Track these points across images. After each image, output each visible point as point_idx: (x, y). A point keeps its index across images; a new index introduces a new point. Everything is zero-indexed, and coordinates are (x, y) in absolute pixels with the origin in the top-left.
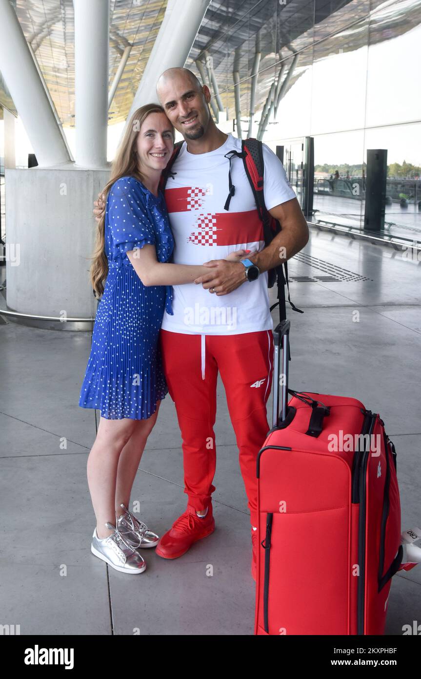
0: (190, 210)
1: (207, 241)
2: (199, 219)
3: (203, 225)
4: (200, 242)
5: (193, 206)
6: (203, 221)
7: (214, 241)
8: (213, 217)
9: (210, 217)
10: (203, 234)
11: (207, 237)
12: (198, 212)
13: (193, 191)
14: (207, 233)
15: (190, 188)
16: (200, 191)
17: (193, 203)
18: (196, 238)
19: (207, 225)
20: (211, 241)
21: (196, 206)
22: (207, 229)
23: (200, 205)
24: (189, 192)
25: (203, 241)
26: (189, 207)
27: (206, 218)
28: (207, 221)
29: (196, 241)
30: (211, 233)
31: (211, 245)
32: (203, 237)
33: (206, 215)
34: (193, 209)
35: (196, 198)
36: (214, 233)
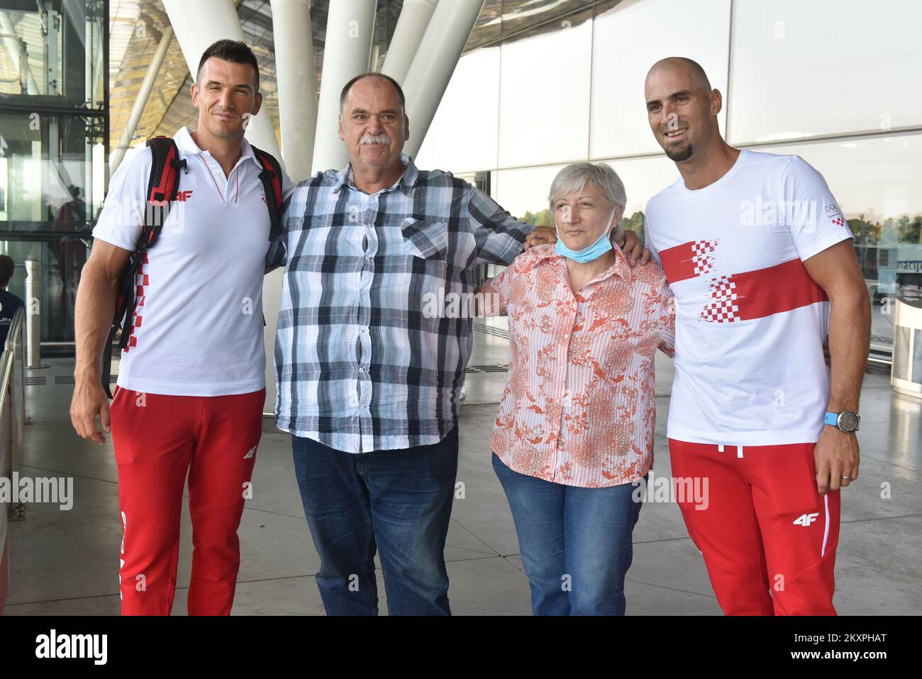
0: (698, 275)
1: (725, 316)
2: (712, 286)
3: (719, 294)
4: (715, 317)
5: (701, 269)
6: (718, 288)
7: (736, 314)
8: (730, 280)
9: (726, 281)
10: (719, 305)
11: (724, 310)
12: (708, 277)
13: (698, 247)
14: (724, 304)
15: (693, 243)
16: (707, 245)
17: (700, 264)
18: (710, 312)
19: (724, 293)
20: (730, 315)
21: (706, 268)
22: (724, 298)
23: (710, 266)
24: (694, 248)
25: (720, 316)
26: (697, 270)
27: (721, 283)
28: (723, 287)
29: (710, 318)
30: (729, 304)
31: (731, 320)
32: (719, 311)
33: (719, 279)
34: (702, 273)
35: (704, 257)
36: (734, 303)
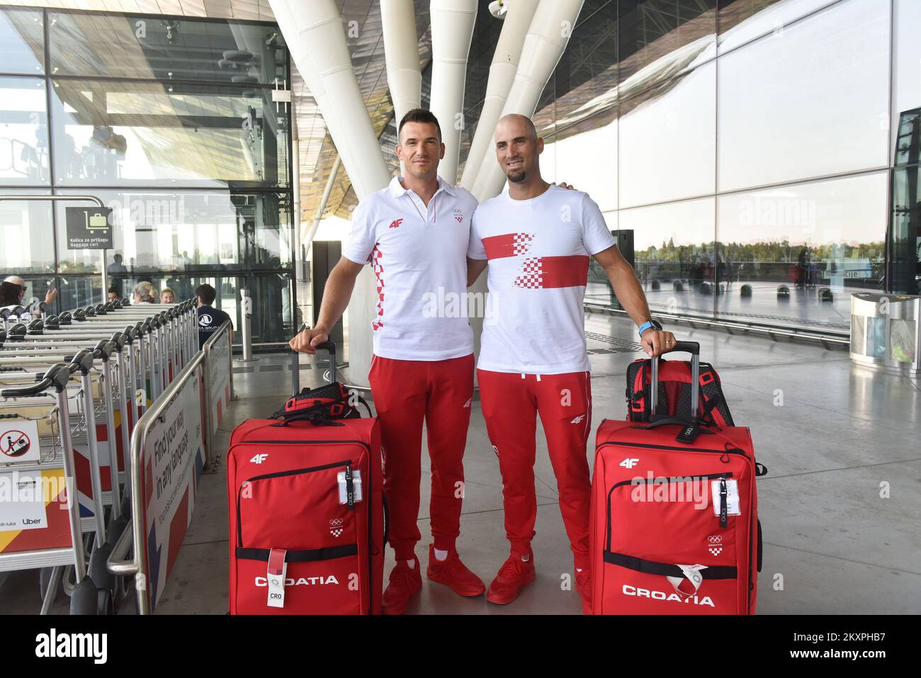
0: (517, 255)
1: (533, 284)
2: (525, 263)
3: (529, 269)
4: (525, 285)
5: (519, 251)
6: (529, 265)
7: (540, 284)
8: (539, 261)
9: (536, 261)
10: (529, 277)
12: (524, 257)
13: (519, 237)
14: (533, 277)
15: (516, 234)
16: (527, 236)
17: (519, 248)
18: (522, 281)
19: (533, 269)
20: (537, 284)
21: (523, 251)
22: (533, 273)
23: (526, 250)
24: (515, 238)
25: (529, 284)
26: (515, 252)
27: (532, 262)
28: (532, 265)
29: (522, 285)
30: (536, 276)
31: (537, 287)
32: (529, 281)
33: (532, 259)
34: (520, 254)
35: (523, 244)
36: (540, 276)
